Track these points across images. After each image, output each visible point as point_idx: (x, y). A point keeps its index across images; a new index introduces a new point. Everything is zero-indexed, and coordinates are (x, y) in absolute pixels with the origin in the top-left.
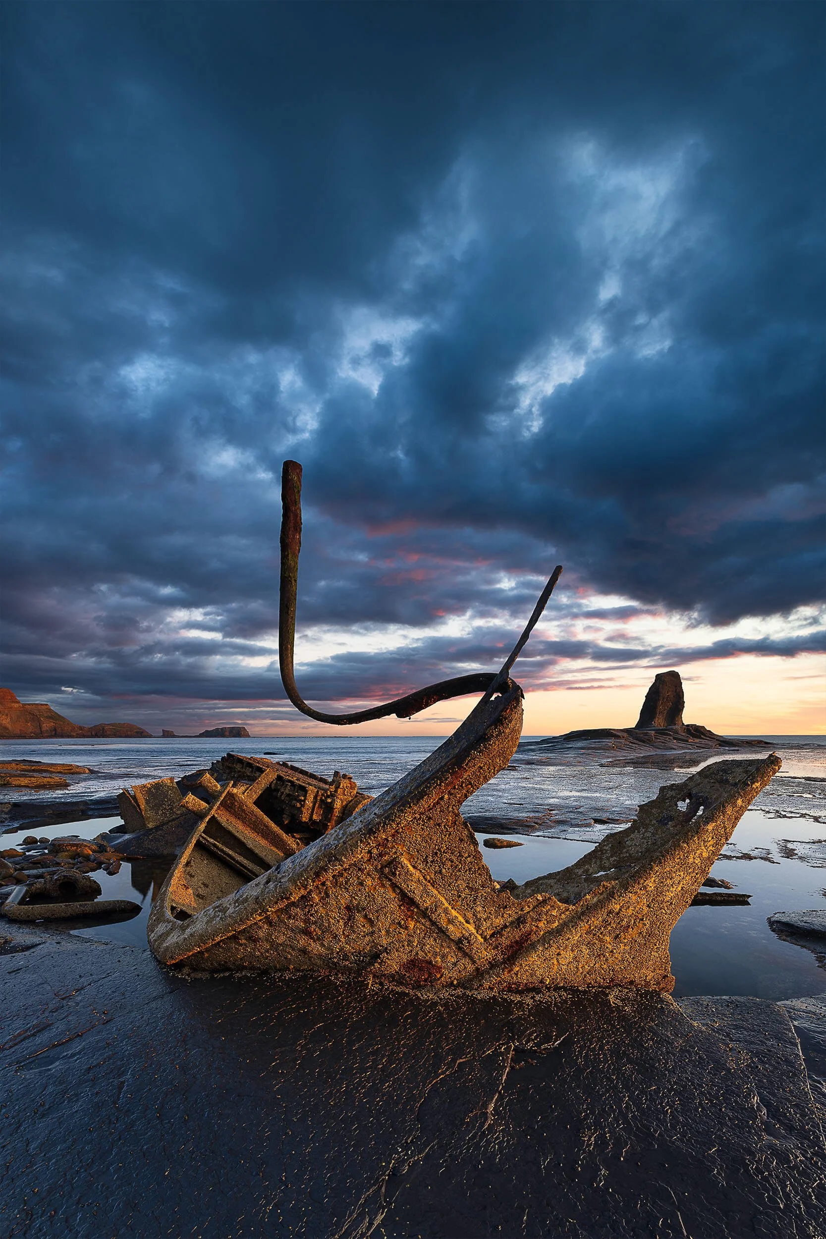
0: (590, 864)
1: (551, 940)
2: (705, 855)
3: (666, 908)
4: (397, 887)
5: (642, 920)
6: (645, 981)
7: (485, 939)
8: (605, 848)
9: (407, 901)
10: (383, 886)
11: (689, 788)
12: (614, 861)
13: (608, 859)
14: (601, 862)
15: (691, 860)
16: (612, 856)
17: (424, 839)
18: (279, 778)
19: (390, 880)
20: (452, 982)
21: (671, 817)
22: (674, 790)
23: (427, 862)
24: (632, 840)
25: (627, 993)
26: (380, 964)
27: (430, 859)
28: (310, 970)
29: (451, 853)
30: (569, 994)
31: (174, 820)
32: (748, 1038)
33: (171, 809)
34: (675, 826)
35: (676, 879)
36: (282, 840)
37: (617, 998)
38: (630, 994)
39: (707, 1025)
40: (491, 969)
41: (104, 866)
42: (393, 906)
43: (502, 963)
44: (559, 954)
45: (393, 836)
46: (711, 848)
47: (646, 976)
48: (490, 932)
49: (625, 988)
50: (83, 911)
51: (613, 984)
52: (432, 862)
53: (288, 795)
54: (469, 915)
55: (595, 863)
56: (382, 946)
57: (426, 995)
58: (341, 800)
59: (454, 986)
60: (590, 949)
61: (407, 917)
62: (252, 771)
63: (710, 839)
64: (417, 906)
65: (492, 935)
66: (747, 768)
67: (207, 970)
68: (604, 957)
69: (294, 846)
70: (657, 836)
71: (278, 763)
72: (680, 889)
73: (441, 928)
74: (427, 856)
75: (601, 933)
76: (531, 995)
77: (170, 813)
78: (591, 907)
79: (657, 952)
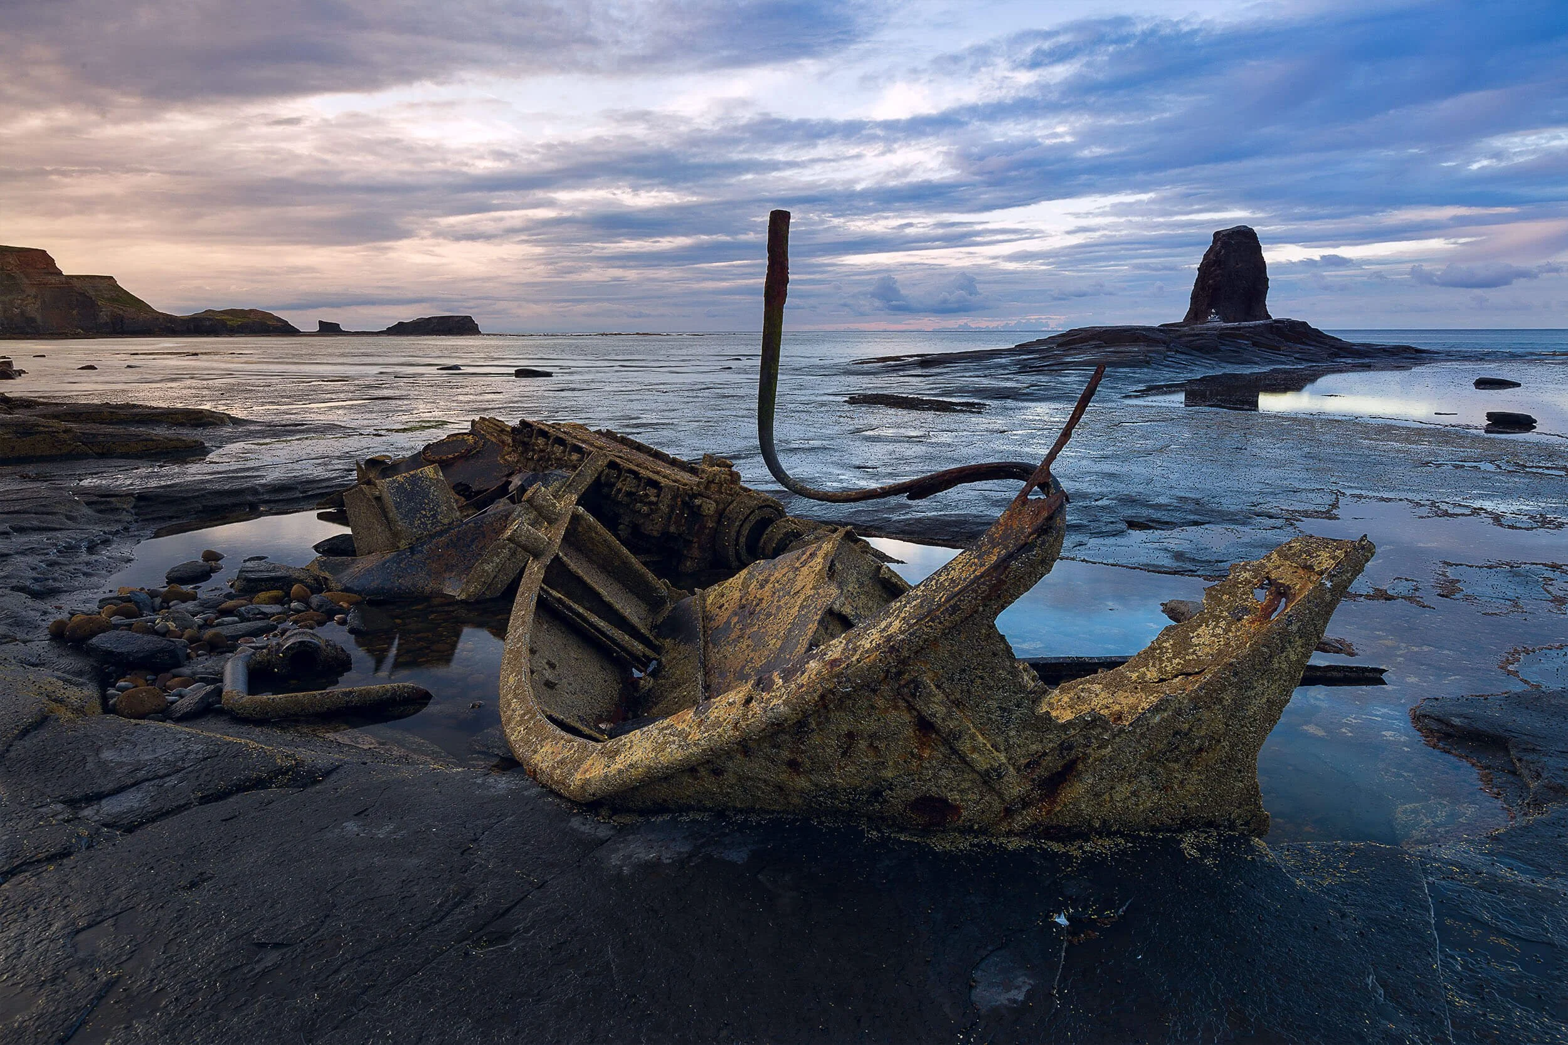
0: (1147, 666)
1: (1103, 770)
2: (1293, 657)
3: (1249, 725)
4: (915, 709)
5: (1219, 741)
6: (1228, 820)
7: (1018, 770)
8: (1164, 645)
9: (925, 726)
10: (896, 708)
11: (1267, 570)
12: (1178, 664)
13: (1169, 660)
14: (1160, 664)
15: (1276, 666)
16: (1174, 657)
17: (952, 655)
18: (612, 465)
19: (907, 702)
20: (972, 827)
21: (1246, 609)
22: (1249, 571)
23: (953, 680)
24: (1198, 636)
25: (1205, 838)
26: (881, 804)
27: (957, 676)
28: (783, 812)
29: (983, 669)
30: (1128, 842)
31: (440, 533)
32: (1366, 900)
33: (434, 516)
34: (1253, 622)
35: (1260, 689)
36: (647, 583)
37: (1192, 847)
38: (1210, 841)
39: (1313, 883)
40: (1023, 809)
41: (340, 618)
42: (909, 732)
43: (1039, 800)
44: (1112, 788)
45: (916, 653)
46: (1299, 649)
47: (1230, 814)
48: (1023, 761)
49: (1202, 832)
50: (347, 702)
51: (1187, 824)
52: (959, 680)
53: (629, 494)
54: (1000, 739)
55: (1154, 665)
56: (887, 781)
57: (939, 844)
58: (716, 501)
59: (974, 831)
60: (1153, 779)
61: (922, 744)
62: (564, 452)
63: (1297, 638)
64: (937, 732)
65: (1028, 765)
66: (1334, 551)
67: (634, 811)
68: (1172, 790)
69: (664, 592)
70: (1230, 634)
71: (599, 432)
72: (1264, 700)
73: (964, 758)
74: (953, 674)
75: (1167, 759)
76: (1077, 844)
77: (433, 524)
78: (1152, 727)
79: (1242, 781)
